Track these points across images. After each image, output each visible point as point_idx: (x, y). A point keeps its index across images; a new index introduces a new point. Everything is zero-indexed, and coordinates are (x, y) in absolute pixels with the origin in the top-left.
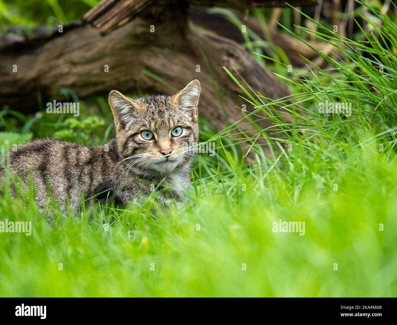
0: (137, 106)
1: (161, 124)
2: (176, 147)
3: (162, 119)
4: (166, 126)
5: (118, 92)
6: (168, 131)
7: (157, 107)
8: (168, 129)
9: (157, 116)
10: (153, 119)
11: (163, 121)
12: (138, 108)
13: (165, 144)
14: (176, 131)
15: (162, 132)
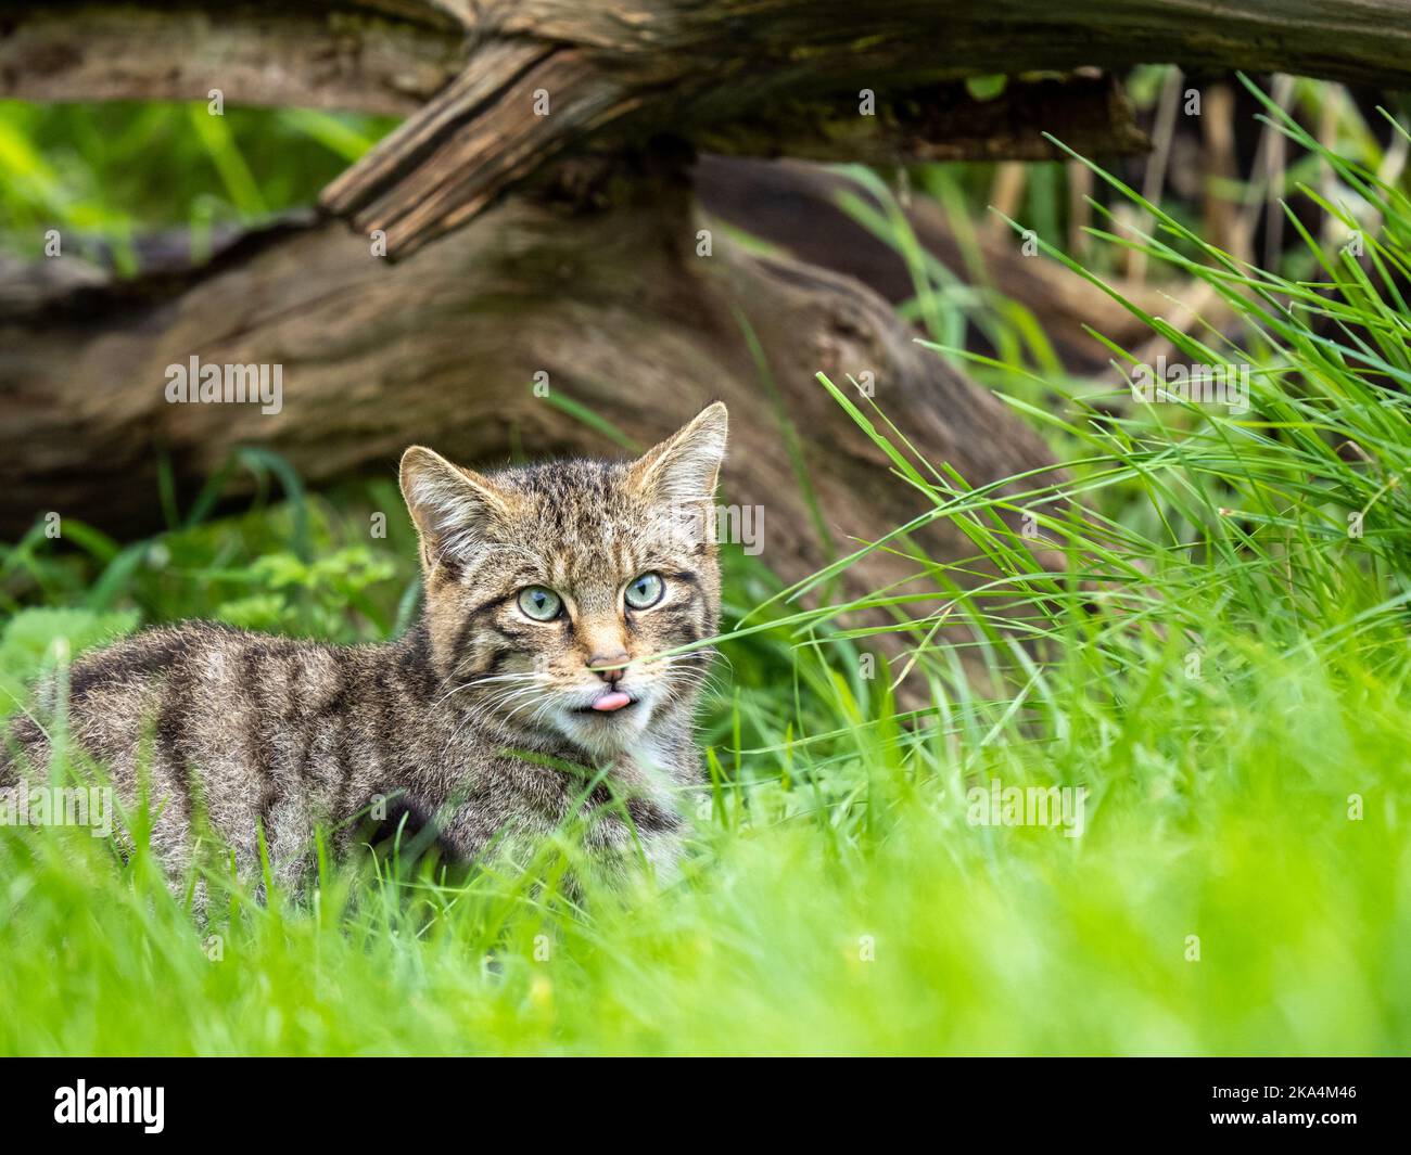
0: (502, 503)
1: (590, 567)
2: (644, 647)
3: (593, 547)
4: (607, 570)
5: (430, 452)
6: (614, 588)
7: (572, 501)
8: (613, 582)
9: (575, 536)
10: (560, 547)
11: (596, 555)
12: (505, 509)
13: (604, 635)
14: (643, 590)
15: (594, 593)
